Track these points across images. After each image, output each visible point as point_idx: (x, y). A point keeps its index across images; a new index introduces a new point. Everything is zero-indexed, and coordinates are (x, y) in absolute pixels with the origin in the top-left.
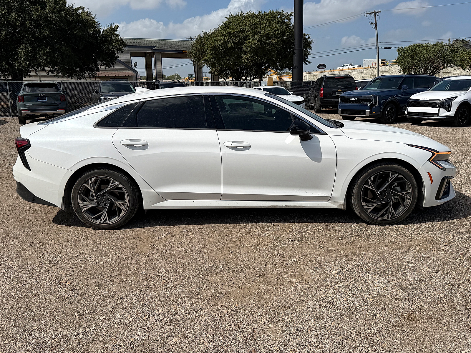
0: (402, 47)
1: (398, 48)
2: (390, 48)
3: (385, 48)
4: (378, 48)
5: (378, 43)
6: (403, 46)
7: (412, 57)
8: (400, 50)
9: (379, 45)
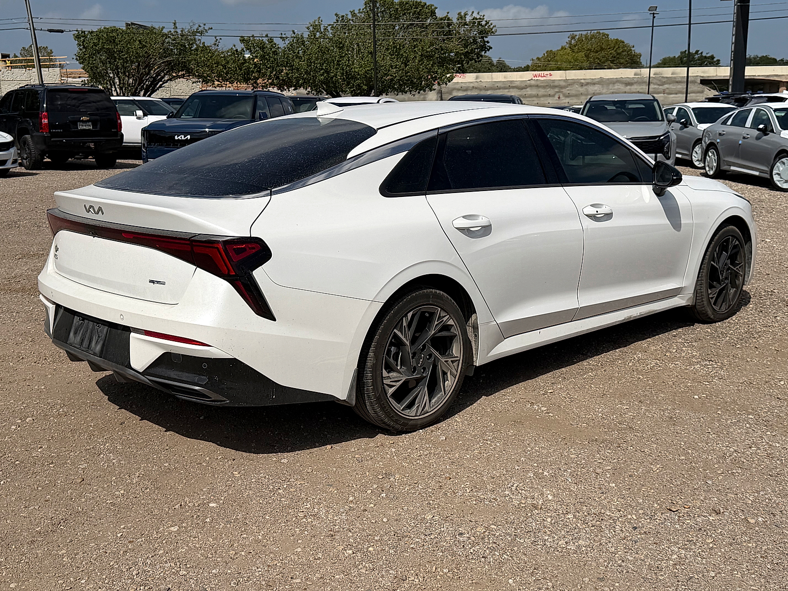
0: (83, 30)
1: (77, 32)
2: (62, 31)
3: (51, 31)
4: (34, 29)
5: (32, 18)
6: (87, 29)
7: (111, 54)
8: (80, 36)
9: (34, 24)
